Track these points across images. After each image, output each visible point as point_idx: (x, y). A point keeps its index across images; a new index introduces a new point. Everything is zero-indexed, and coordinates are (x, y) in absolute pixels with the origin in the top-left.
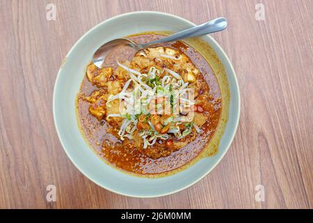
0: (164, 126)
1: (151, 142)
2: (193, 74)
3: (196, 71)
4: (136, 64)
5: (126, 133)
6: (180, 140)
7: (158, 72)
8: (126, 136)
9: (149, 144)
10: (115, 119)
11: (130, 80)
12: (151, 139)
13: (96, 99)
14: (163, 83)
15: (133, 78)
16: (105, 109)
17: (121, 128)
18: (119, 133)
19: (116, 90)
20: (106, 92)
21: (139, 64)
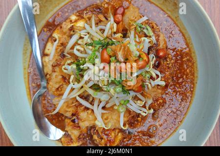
0: (140, 56)
1: (158, 76)
2: (76, 21)
3: (74, 18)
4: (57, 89)
5: (144, 106)
6: (157, 40)
7: (69, 62)
8: (147, 106)
9: (160, 79)
10: (126, 119)
11: (78, 98)
12: (154, 75)
13: (102, 138)
14: (83, 55)
15: (75, 94)
16: (114, 129)
17: (139, 112)
18: (144, 115)
19: (91, 116)
20: (93, 127)
21: (57, 86)
